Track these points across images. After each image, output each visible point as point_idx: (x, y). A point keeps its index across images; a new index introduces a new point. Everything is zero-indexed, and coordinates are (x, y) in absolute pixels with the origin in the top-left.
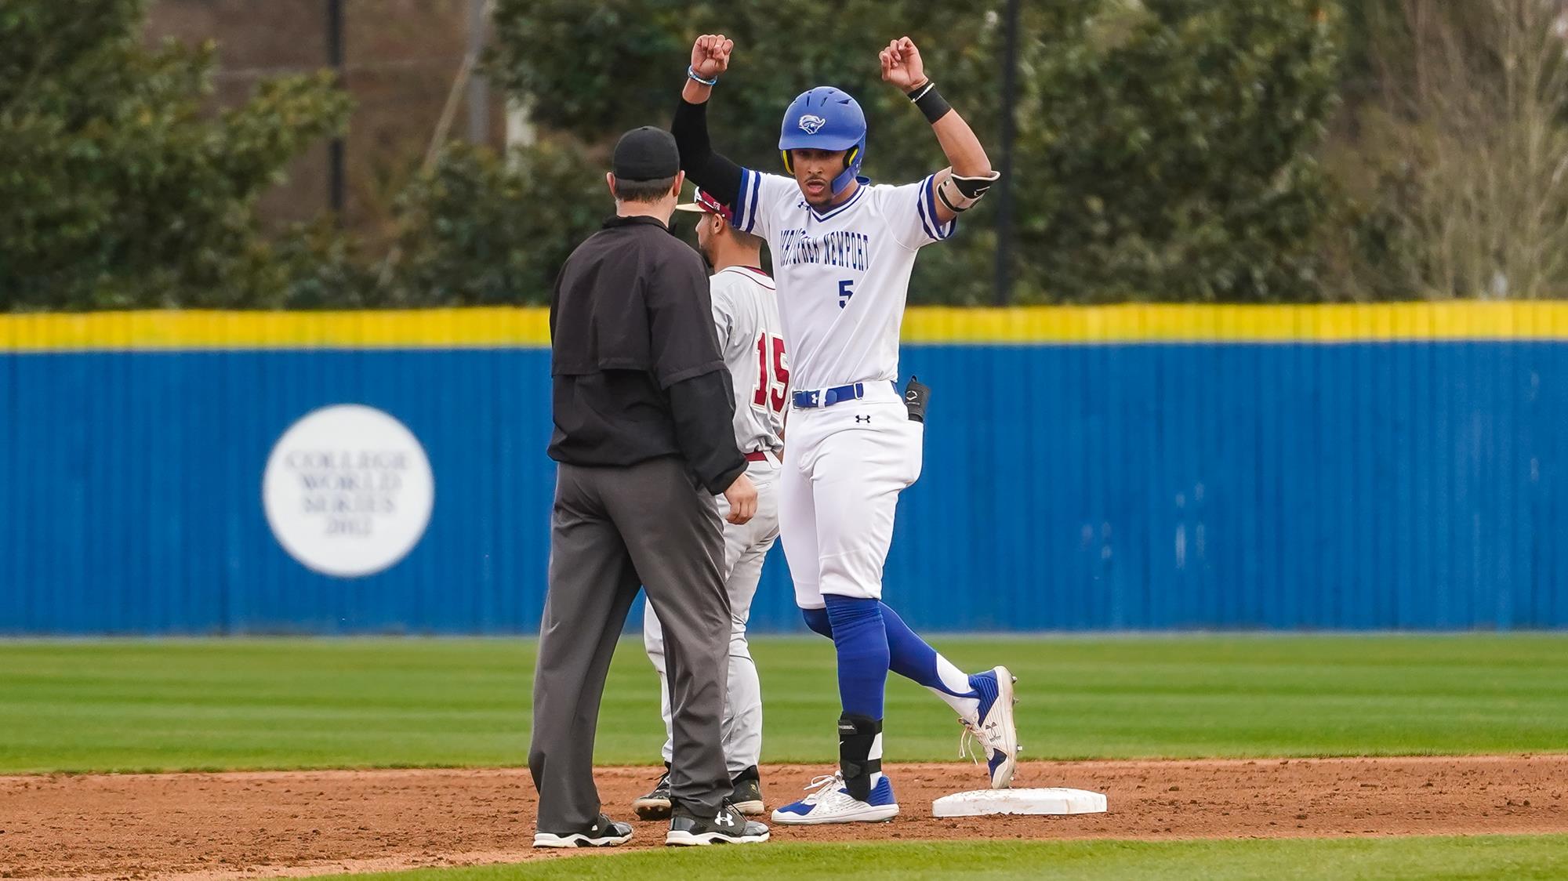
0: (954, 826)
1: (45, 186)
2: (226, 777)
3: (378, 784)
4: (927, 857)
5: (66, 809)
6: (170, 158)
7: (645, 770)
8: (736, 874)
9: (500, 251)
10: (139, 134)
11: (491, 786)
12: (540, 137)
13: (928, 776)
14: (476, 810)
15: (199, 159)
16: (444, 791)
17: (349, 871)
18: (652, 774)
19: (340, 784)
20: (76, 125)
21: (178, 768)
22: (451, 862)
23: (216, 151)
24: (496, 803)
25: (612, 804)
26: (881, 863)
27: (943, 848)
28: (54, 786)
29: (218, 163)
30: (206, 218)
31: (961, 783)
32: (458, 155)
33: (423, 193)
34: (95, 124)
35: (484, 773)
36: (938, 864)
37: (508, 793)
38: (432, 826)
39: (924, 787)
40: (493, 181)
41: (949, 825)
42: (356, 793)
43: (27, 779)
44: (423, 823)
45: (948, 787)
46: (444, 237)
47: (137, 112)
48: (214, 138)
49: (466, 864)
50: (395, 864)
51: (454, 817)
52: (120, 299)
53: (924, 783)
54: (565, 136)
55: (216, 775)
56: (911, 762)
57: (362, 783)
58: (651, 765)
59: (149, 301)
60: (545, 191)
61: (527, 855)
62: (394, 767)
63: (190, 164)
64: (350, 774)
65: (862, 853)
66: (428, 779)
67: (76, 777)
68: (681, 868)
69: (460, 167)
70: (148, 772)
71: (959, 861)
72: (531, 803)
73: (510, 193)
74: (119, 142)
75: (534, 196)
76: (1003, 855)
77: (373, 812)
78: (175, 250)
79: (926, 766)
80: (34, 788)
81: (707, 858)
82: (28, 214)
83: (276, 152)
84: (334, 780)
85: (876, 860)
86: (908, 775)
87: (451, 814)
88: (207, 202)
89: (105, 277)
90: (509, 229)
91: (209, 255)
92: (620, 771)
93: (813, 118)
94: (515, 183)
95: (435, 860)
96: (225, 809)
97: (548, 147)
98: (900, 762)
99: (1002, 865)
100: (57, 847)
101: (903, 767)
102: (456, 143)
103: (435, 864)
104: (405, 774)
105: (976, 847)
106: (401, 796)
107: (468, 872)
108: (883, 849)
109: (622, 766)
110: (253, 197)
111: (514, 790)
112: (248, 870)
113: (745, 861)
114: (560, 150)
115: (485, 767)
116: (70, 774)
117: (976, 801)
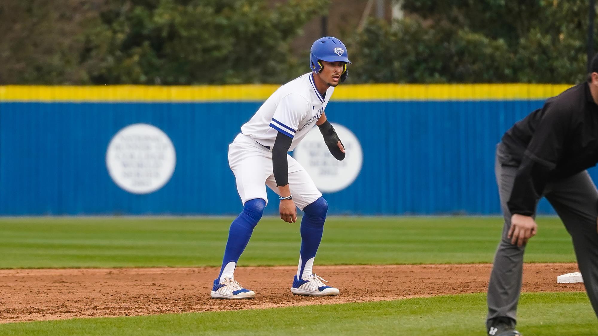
0: (566, 287)
1: (206, 35)
2: (275, 268)
3: (336, 271)
4: (554, 298)
5: (210, 280)
6: (256, 24)
7: (443, 266)
8: (477, 305)
9: (389, 62)
10: (244, 14)
11: (381, 272)
12: (405, 16)
13: (556, 268)
14: (374, 281)
15: (268, 25)
16: (362, 274)
17: (322, 304)
18: (446, 267)
19: (321, 271)
20: (218, 10)
21: (256, 265)
22: (363, 300)
23: (275, 21)
24: (383, 278)
25: (429, 278)
26: (535, 300)
27: (560, 295)
28: (206, 271)
29: (276, 26)
30: (270, 48)
31: (569, 270)
32: (372, 23)
33: (358, 38)
34: (226, 11)
35: (379, 267)
36: (558, 301)
37: (388, 274)
38: (357, 287)
39: (554, 272)
40: (387, 34)
41: (563, 286)
42: (327, 274)
43: (194, 269)
44: (353, 286)
45: (564, 272)
46: (365, 56)
47: (243, 6)
48: (274, 16)
49: (369, 301)
50: (341, 301)
51: (365, 283)
52: (236, 80)
53: (554, 271)
54: (415, 16)
55: (271, 268)
56: (550, 263)
57: (330, 271)
58: (446, 264)
59: (248, 81)
60: (407, 37)
61: (394, 298)
62: (343, 264)
63: (264, 27)
64: (325, 267)
65: (528, 297)
66: (356, 269)
67: (214, 268)
68: (455, 302)
69: (373, 28)
70: (243, 266)
71: (567, 300)
72: (397, 278)
73: (393, 38)
74: (236, 17)
75: (402, 40)
76: (585, 297)
77: (333, 282)
78: (259, 61)
79: (556, 264)
80: (197, 272)
81: (466, 299)
82: (199, 46)
83: (299, 22)
84: (317, 270)
85: (533, 299)
86: (548, 268)
87: (364, 282)
88: (271, 42)
89: (230, 72)
90: (392, 53)
91: (272, 63)
92: (433, 266)
93: (340, 49)
94: (395, 35)
95: (357, 300)
96: (274, 280)
97: (408, 20)
98: (546, 262)
99: (584, 301)
100: (205, 295)
101: (547, 264)
102: (372, 18)
103: (357, 301)
104: (347, 267)
105: (573, 294)
106: (345, 276)
107: (370, 304)
108: (536, 295)
109: (434, 264)
110: (290, 40)
111: (390, 273)
112: (282, 303)
113: (481, 300)
114: (412, 21)
115: (379, 264)
116: (212, 267)
117: (574, 277)
